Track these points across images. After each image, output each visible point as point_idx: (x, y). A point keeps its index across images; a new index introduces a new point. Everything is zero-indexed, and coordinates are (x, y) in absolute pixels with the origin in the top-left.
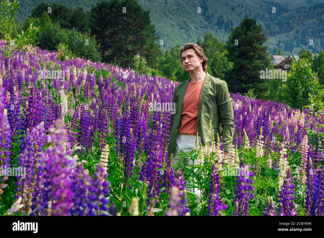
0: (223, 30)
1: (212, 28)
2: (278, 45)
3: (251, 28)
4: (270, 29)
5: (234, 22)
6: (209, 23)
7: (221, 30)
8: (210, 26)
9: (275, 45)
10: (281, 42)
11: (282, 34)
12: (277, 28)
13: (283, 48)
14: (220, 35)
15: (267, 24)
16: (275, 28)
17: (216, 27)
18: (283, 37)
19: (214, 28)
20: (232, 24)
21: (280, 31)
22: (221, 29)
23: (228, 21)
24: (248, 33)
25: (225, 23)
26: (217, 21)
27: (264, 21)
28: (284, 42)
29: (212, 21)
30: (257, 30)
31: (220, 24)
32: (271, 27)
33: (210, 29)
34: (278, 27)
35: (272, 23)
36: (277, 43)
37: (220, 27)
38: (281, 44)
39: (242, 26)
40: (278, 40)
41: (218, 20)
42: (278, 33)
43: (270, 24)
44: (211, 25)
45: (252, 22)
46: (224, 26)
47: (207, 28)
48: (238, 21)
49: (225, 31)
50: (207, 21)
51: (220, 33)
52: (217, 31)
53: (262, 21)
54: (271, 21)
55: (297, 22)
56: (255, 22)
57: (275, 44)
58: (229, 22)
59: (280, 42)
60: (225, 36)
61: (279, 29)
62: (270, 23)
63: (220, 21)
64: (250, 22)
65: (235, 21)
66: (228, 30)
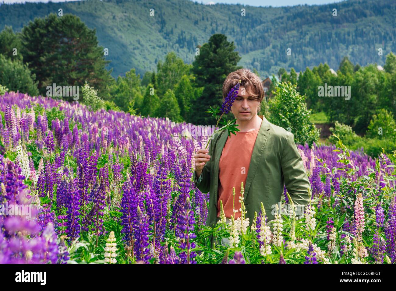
0: (186, 49)
1: (172, 47)
2: (252, 64)
3: (222, 45)
4: (241, 45)
5: (198, 39)
6: (168, 41)
7: (183, 49)
8: (169, 45)
9: (249, 65)
10: (256, 60)
11: (256, 51)
12: (250, 44)
13: (259, 68)
14: (182, 55)
15: (238, 39)
16: (247, 43)
17: (177, 45)
18: (258, 55)
19: (174, 47)
20: (196, 41)
21: (254, 46)
22: (182, 47)
23: (191, 37)
24: (217, 50)
25: (187, 40)
26: (177, 38)
27: (234, 36)
28: (259, 60)
29: (171, 38)
30: (229, 47)
31: (182, 42)
32: (243, 43)
33: (170, 48)
34: (251, 42)
35: (244, 38)
36: (251, 62)
37: (181, 45)
38: (256, 63)
39: (210, 43)
40: (252, 58)
41: (179, 37)
42: (251, 50)
43: (241, 40)
44: (171, 44)
45: (222, 38)
46: (186, 44)
47: (166, 47)
48: (203, 38)
49: (188, 50)
50: (165, 38)
51: (182, 53)
52: (178, 51)
53: (232, 36)
54: (242, 35)
55: (273, 35)
56: (226, 38)
57: (249, 63)
58: (193, 38)
59: (254, 60)
60: (188, 56)
61: (252, 45)
62: (242, 38)
63: (181, 37)
64: (220, 37)
65: (199, 37)
66: (191, 49)
